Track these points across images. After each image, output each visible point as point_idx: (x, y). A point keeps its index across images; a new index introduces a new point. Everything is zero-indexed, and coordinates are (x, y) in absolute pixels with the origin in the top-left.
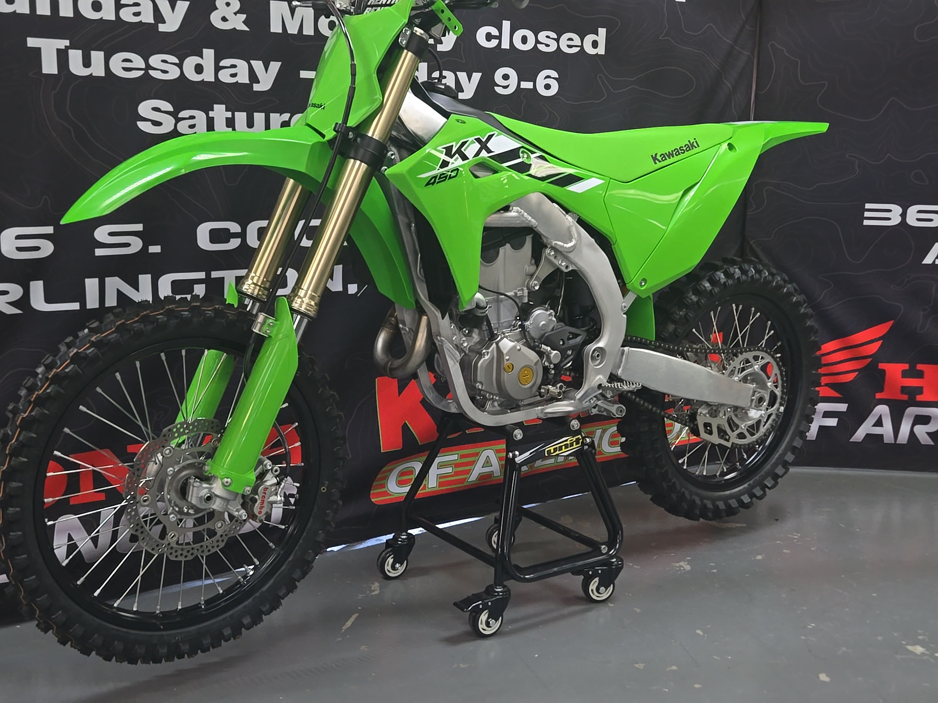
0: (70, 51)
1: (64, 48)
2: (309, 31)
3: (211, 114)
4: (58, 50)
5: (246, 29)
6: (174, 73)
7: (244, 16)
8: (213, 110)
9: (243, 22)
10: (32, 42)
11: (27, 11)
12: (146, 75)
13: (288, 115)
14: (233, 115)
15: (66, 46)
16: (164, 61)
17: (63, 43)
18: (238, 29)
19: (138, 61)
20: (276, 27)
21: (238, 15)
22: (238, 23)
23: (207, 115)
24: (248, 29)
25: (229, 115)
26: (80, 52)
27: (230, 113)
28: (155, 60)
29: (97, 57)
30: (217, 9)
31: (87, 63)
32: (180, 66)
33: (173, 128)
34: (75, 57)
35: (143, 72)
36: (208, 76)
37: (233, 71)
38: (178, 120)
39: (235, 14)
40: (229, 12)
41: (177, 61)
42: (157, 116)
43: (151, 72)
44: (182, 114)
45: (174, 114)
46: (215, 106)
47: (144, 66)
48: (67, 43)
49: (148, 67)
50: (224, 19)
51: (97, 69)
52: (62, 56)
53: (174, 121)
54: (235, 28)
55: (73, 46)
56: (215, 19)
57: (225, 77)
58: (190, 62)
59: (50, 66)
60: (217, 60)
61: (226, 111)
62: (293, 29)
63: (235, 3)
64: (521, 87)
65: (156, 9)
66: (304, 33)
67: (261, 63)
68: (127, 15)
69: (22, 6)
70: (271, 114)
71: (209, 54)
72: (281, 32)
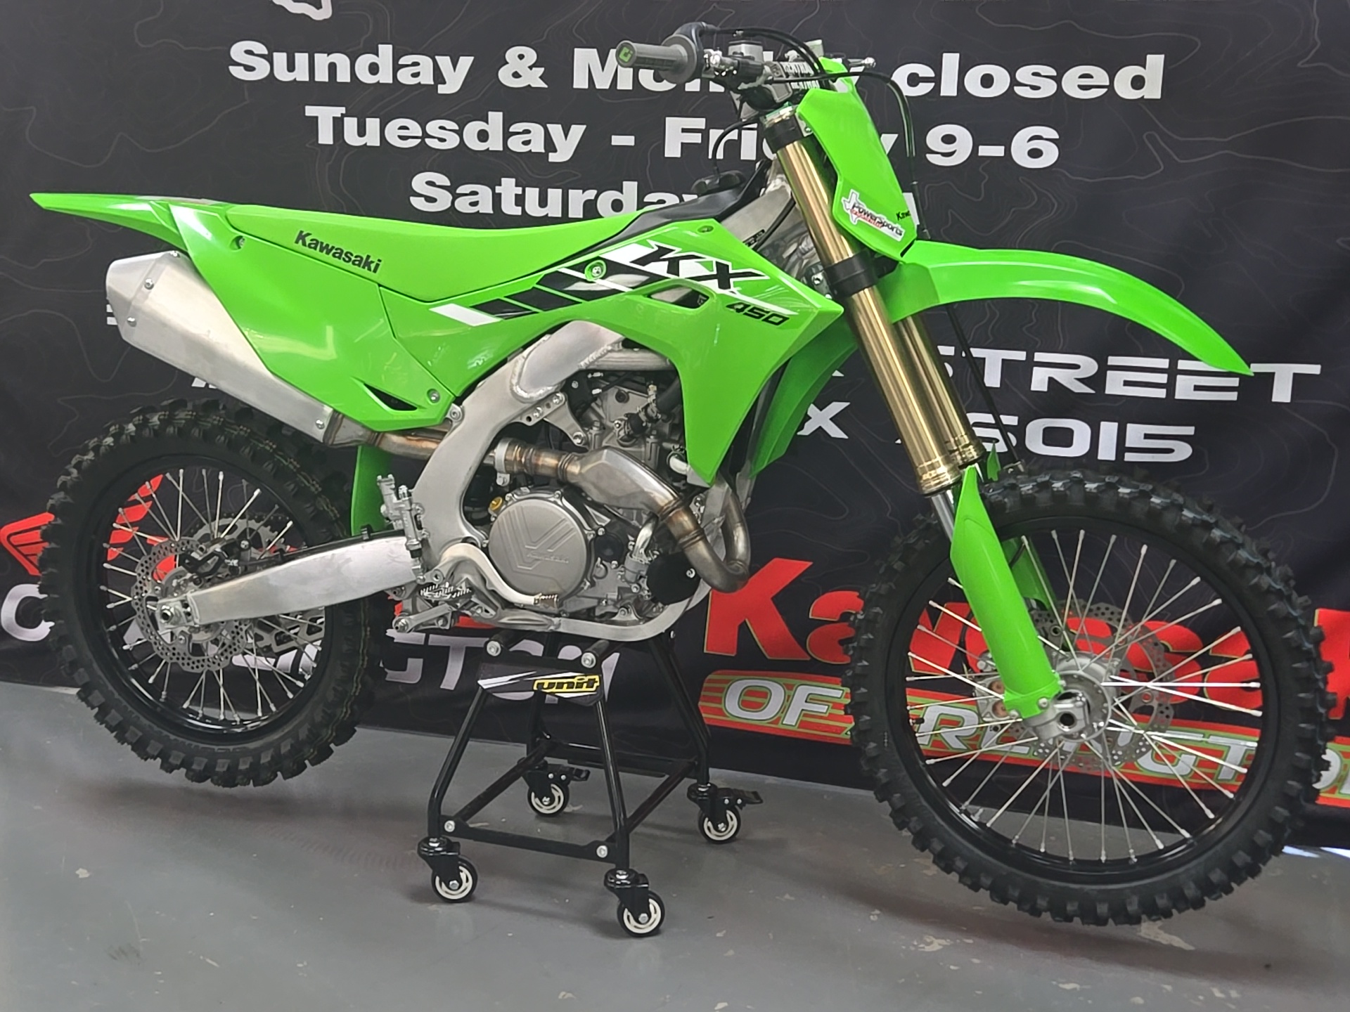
0: (346, 119)
1: (340, 116)
2: (626, 84)
3: (498, 189)
4: (334, 118)
5: (543, 85)
6: (452, 142)
7: (541, 71)
8: (500, 185)
9: (541, 77)
10: (310, 111)
11: (307, 79)
12: (422, 145)
13: (594, 192)
14: (524, 191)
15: (342, 114)
16: (442, 128)
17: (339, 111)
18: (533, 85)
19: (415, 128)
20: (580, 82)
21: (534, 69)
22: (534, 79)
23: (493, 190)
24: (546, 86)
25: (519, 190)
26: (355, 120)
27: (520, 189)
28: (433, 127)
29: (373, 124)
30: (507, 63)
31: (362, 132)
32: (460, 133)
33: (449, 205)
34: (351, 124)
35: (419, 140)
36: (495, 144)
37: (526, 137)
38: (456, 196)
39: (531, 68)
40: (522, 67)
41: (456, 127)
42: (431, 192)
43: (427, 140)
44: (460, 190)
45: (451, 189)
46: (503, 179)
47: (420, 134)
48: (343, 110)
49: (426, 135)
50: (516, 75)
51: (372, 138)
52: (338, 124)
53: (450, 197)
54: (529, 86)
55: (348, 114)
56: (505, 77)
57: (515, 144)
58: (473, 128)
59: (326, 136)
60: (507, 124)
61: (517, 186)
62: (603, 83)
63: (531, 55)
64: (980, 154)
65: (436, 69)
66: (619, 88)
67: (559, 126)
68: (405, 77)
69: (301, 74)
70: (570, 191)
71: (496, 118)
72: (586, 87)
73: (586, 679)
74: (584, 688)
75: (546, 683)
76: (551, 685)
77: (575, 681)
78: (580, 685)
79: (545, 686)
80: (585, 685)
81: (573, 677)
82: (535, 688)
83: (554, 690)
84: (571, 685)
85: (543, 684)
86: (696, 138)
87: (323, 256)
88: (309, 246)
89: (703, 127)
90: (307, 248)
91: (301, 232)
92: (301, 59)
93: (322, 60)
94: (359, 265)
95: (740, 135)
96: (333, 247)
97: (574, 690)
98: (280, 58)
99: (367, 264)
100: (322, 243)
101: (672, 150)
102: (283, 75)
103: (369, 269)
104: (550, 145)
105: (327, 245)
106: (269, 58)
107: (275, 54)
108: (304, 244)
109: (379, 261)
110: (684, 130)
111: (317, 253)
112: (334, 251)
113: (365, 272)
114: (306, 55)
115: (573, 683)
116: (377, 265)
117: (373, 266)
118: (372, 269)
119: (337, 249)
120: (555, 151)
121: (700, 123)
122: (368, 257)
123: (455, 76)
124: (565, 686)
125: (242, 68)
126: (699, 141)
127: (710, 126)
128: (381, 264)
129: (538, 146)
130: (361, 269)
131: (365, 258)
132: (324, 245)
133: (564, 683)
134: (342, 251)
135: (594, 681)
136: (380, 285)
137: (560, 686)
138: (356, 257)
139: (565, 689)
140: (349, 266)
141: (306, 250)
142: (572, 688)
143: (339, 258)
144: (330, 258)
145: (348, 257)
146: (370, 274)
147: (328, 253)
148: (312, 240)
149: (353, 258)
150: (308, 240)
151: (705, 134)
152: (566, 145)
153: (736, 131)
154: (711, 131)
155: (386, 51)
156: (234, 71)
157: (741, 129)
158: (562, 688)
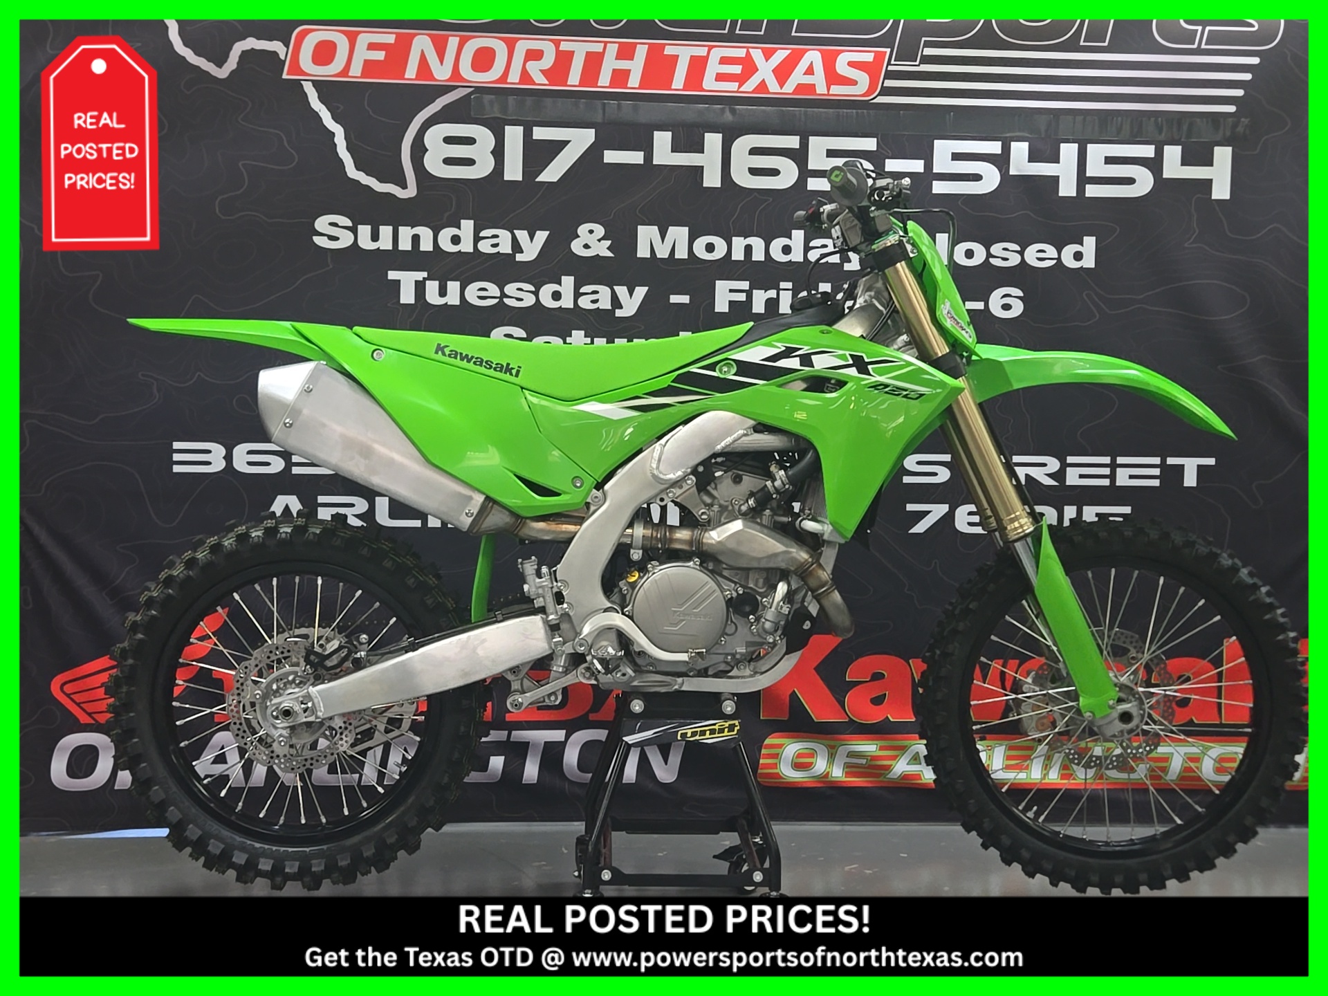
0: (428, 282)
1: (422, 279)
2: (681, 253)
3: (569, 340)
4: (416, 281)
5: (610, 254)
6: (529, 300)
7: (609, 243)
8: (571, 336)
9: (608, 248)
10: (394, 275)
11: (391, 248)
12: (501, 303)
14: (592, 341)
15: (424, 278)
16: (520, 289)
17: (422, 275)
18: (601, 255)
19: (493, 290)
20: (643, 252)
21: (602, 242)
22: (602, 249)
23: (564, 340)
24: (613, 255)
25: (588, 340)
26: (437, 283)
28: (510, 289)
29: (454, 286)
30: (579, 237)
31: (443, 293)
32: (536, 293)
34: (433, 286)
35: (497, 300)
36: (567, 302)
37: (594, 297)
39: (599, 240)
40: (592, 240)
41: (533, 289)
43: (506, 301)
46: (573, 332)
47: (499, 295)
48: (425, 274)
49: (503, 295)
50: (586, 246)
51: (452, 298)
52: (420, 286)
54: (597, 255)
55: (429, 278)
56: (576, 247)
57: (585, 303)
58: (547, 290)
59: (408, 297)
60: (577, 287)
61: (586, 336)
62: (662, 253)
63: (600, 230)
65: (515, 239)
66: (676, 257)
67: (625, 288)
68: (485, 247)
69: (386, 243)
71: (568, 282)
72: (649, 256)
73: (727, 724)
74: (726, 733)
75: (689, 732)
76: (694, 734)
77: (716, 727)
78: (721, 731)
79: (689, 735)
80: (726, 730)
81: (714, 724)
82: (679, 738)
83: (697, 737)
84: (712, 732)
85: (687, 733)
86: (742, 297)
89: (748, 288)
92: (387, 231)
93: (406, 233)
95: (778, 294)
97: (717, 735)
98: (364, 230)
99: (508, 370)
101: (721, 306)
102: (368, 243)
103: (511, 375)
104: (616, 303)
106: (354, 230)
107: (360, 227)
110: (731, 291)
114: (391, 228)
115: (715, 729)
116: (518, 371)
117: (514, 372)
120: (621, 307)
121: (745, 285)
123: (532, 247)
124: (708, 732)
125: (326, 238)
126: (744, 299)
127: (752, 287)
128: (521, 370)
129: (605, 304)
133: (705, 731)
135: (734, 725)
137: (703, 733)
139: (708, 735)
142: (714, 734)
151: (749, 294)
152: (631, 302)
153: (775, 291)
154: (754, 291)
155: (467, 226)
156: (317, 240)
157: (778, 290)
158: (705, 735)
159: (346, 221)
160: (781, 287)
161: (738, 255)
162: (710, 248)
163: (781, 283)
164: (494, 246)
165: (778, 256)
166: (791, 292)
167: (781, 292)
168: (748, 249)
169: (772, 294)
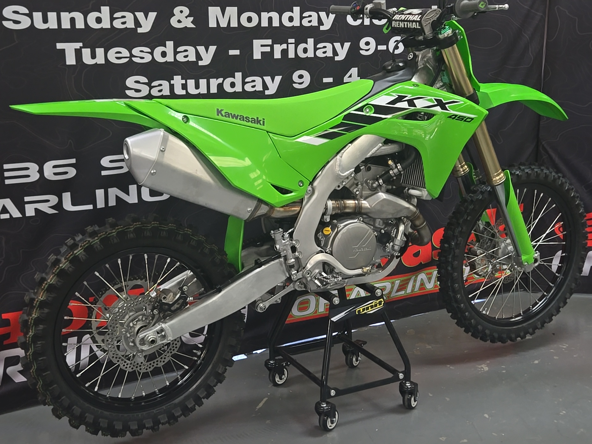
0: (83, 50)
1: (79, 48)
2: (234, 24)
3: (172, 82)
4: (75, 49)
5: (193, 26)
6: (148, 58)
7: (192, 19)
8: (173, 80)
9: (192, 22)
10: (59, 46)
11: (56, 27)
12: (131, 61)
13: (222, 79)
14: (186, 82)
15: (80, 47)
16: (142, 51)
17: (78, 45)
18: (188, 27)
19: (125, 52)
20: (212, 24)
21: (188, 18)
22: (188, 23)
23: (170, 83)
24: (195, 27)
26: (89, 50)
27: (184, 81)
28: (136, 51)
29: (100, 52)
30: (175, 15)
31: (93, 56)
32: (152, 53)
33: (148, 93)
34: (86, 52)
35: (128, 59)
36: (170, 58)
37: (186, 54)
38: (151, 88)
39: (186, 17)
40: (182, 17)
41: (150, 51)
42: (138, 86)
43: (134, 59)
44: (153, 84)
45: (149, 84)
46: (175, 77)
47: (129, 56)
48: (81, 44)
49: (132, 56)
50: (179, 21)
51: (100, 59)
52: (78, 53)
53: (148, 89)
54: (186, 27)
55: (84, 47)
56: (173, 22)
57: (180, 58)
58: (158, 51)
59: (71, 60)
60: (175, 48)
61: (182, 79)
62: (224, 24)
63: (186, 11)
64: (378, 49)
65: (136, 19)
66: (231, 26)
68: (117, 24)
69: (53, 24)
70: (211, 80)
71: (170, 44)
72: (216, 26)
73: (378, 302)
74: (378, 306)
75: (361, 309)
76: (364, 310)
77: (373, 304)
78: (376, 305)
79: (361, 311)
80: (378, 304)
81: (372, 303)
82: (357, 313)
83: (365, 311)
84: (372, 307)
86: (268, 49)
87: (234, 120)
88: (225, 116)
89: (271, 44)
90: (224, 117)
91: (218, 110)
92: (52, 16)
93: (66, 17)
94: (255, 123)
95: (288, 46)
96: (238, 115)
97: (374, 308)
98: (38, 16)
99: (258, 122)
100: (231, 114)
101: (257, 56)
102: (39, 25)
103: (260, 124)
104: (199, 57)
105: (234, 115)
106: (30, 16)
107: (34, 14)
108: (222, 115)
109: (264, 119)
110: (262, 46)
111: (230, 119)
112: (239, 117)
113: (258, 126)
114: (55, 14)
115: (373, 305)
116: (264, 122)
117: (261, 122)
118: (262, 124)
119: (240, 116)
120: (202, 60)
121: (269, 42)
122: (257, 118)
123: (147, 23)
124: (370, 308)
125: (11, 22)
126: (269, 50)
127: (274, 43)
128: (265, 121)
129: (192, 58)
130: (256, 125)
131: (256, 119)
132: (233, 115)
133: (369, 307)
134: (243, 117)
135: (381, 301)
136: (267, 132)
137: (368, 308)
138: (252, 119)
139: (370, 309)
140: (250, 124)
141: (224, 118)
142: (373, 308)
143: (243, 120)
144: (238, 121)
145: (247, 119)
146: (262, 127)
147: (237, 118)
148: (226, 113)
149: (250, 120)
150: (223, 113)
151: (272, 47)
152: (207, 56)
153: (286, 45)
154: (275, 45)
155: (105, 10)
156: (6, 24)
157: (288, 44)
158: (369, 309)
159: (25, 10)
160: (289, 42)
161: (265, 24)
162: (250, 19)
163: (289, 40)
164: (124, 23)
165: (287, 23)
166: (294, 45)
167: (289, 45)
168: (270, 19)
169: (284, 46)
